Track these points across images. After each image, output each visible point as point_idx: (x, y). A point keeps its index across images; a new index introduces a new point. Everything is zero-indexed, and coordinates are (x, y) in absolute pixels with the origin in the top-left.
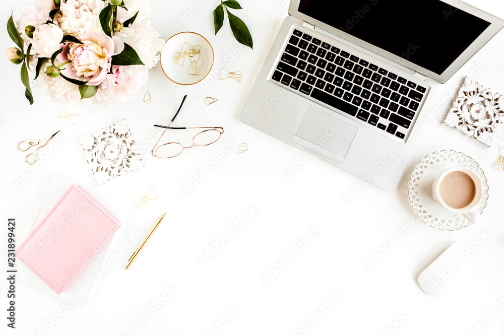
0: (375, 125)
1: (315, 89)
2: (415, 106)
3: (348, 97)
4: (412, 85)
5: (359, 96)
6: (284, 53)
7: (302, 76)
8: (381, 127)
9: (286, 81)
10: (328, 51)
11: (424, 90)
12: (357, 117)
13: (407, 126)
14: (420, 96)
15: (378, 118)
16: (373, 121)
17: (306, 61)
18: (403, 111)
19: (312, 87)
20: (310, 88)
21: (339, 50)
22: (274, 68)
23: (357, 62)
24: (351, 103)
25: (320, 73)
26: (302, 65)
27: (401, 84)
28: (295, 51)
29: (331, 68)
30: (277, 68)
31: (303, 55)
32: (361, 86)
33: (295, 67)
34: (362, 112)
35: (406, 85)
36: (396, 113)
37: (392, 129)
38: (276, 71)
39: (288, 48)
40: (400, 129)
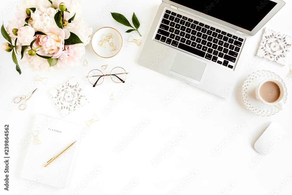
0: (216, 62)
1: (180, 43)
2: (238, 50)
3: (199, 46)
4: (236, 38)
5: (206, 46)
6: (161, 24)
7: (172, 36)
8: (219, 62)
9: (163, 39)
10: (186, 21)
11: (242, 40)
12: (205, 58)
13: (234, 61)
14: (241, 44)
15: (217, 57)
16: (215, 59)
17: (174, 28)
18: (231, 53)
19: (178, 42)
20: (177, 43)
21: (192, 20)
22: (156, 33)
23: (203, 26)
24: (201, 50)
25: (182, 34)
26: (172, 30)
27: (229, 38)
28: (167, 22)
29: (188, 31)
30: (158, 32)
31: (172, 24)
32: (206, 40)
33: (168, 31)
34: (208, 55)
35: (232, 38)
36: (227, 54)
37: (225, 64)
38: (157, 34)
39: (163, 20)
40: (230, 63)
